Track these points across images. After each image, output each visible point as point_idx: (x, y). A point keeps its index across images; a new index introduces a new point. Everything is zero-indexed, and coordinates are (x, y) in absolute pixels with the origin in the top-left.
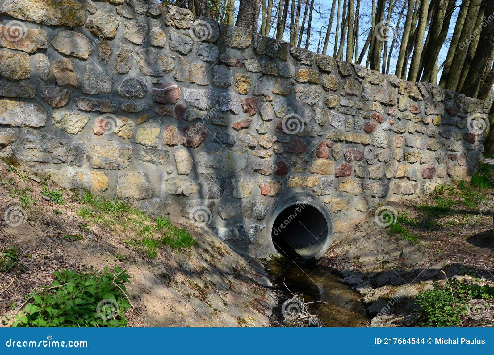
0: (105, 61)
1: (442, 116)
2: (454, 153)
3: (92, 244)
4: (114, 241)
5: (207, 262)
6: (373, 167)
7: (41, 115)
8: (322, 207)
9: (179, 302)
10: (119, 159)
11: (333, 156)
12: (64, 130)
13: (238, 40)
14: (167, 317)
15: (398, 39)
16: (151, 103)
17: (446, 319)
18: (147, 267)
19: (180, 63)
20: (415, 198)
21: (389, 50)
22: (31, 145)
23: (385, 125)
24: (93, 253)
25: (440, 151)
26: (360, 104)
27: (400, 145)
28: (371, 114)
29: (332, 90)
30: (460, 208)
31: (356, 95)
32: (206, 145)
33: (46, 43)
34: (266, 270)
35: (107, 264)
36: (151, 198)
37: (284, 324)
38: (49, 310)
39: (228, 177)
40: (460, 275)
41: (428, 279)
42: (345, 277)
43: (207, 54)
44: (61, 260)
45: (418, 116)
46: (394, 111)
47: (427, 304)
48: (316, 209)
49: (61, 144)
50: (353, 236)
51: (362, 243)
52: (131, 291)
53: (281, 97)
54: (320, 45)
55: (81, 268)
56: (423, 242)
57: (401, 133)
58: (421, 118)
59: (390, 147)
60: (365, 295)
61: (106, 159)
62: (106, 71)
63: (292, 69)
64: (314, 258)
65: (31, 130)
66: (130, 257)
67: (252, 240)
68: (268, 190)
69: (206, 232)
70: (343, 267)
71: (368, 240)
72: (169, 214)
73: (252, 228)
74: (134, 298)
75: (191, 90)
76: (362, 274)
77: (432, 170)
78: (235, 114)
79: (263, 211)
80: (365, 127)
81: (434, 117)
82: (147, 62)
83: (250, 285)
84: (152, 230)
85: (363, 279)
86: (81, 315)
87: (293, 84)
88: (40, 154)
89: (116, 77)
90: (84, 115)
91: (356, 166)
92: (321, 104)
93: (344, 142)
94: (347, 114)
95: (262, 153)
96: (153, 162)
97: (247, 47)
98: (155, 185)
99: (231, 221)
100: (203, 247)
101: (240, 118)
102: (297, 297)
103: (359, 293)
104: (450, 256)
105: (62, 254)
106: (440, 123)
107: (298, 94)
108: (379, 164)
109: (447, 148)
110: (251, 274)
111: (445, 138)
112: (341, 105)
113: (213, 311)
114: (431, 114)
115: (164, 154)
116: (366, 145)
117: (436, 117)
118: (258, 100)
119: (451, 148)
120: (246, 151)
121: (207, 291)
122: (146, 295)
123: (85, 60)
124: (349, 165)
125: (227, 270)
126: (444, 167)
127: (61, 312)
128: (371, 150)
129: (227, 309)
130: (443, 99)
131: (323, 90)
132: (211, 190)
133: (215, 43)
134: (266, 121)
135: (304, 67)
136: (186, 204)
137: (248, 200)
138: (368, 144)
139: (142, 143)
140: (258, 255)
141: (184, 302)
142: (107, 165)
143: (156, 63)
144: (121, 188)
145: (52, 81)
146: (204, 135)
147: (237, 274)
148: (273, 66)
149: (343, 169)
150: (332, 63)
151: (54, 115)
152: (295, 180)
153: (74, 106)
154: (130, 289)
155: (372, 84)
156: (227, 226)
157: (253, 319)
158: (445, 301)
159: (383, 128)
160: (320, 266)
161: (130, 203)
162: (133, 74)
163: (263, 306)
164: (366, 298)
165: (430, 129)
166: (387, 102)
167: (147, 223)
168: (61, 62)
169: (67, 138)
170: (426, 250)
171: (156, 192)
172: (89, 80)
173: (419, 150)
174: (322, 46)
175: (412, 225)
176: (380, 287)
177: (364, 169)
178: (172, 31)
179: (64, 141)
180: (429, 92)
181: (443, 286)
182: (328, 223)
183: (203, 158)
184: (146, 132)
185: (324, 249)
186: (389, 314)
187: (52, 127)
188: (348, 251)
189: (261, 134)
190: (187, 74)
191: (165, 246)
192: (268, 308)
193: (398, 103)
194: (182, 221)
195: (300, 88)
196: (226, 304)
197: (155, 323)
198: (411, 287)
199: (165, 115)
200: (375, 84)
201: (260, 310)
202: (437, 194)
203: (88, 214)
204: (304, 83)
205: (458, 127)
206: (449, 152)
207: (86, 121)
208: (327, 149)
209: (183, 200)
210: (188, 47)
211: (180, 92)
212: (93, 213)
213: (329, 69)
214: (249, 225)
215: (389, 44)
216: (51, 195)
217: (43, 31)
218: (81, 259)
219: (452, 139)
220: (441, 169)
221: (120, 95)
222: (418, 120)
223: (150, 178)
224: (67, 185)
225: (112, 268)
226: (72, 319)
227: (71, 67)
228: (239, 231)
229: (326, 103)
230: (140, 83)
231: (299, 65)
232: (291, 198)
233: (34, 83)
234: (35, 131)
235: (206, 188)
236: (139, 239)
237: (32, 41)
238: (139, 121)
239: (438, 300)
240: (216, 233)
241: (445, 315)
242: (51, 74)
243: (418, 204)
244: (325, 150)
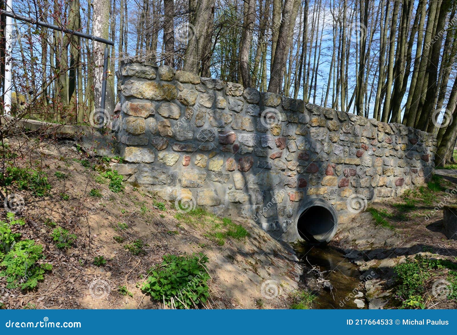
0: (189, 120)
1: (406, 144)
2: (416, 168)
3: (184, 237)
4: (197, 234)
5: (256, 246)
6: (363, 180)
7: (151, 155)
8: (330, 208)
9: (240, 274)
10: (199, 181)
11: (336, 174)
12: (165, 164)
13: (272, 101)
14: (233, 284)
15: (374, 91)
16: (217, 144)
17: (414, 283)
18: (219, 251)
19: (236, 118)
20: (392, 199)
21: (368, 98)
22: (146, 174)
23: (370, 152)
24: (185, 243)
25: (406, 168)
26: (353, 139)
27: (380, 165)
28: (361, 145)
29: (334, 130)
30: (421, 205)
31: (350, 133)
32: (253, 169)
33: (154, 111)
34: (294, 250)
35: (194, 250)
36: (219, 205)
37: (307, 287)
38: (162, 280)
39: (268, 190)
40: (423, 251)
41: (402, 255)
42: (347, 253)
43: (252, 111)
44: (166, 248)
45: (391, 145)
46: (375, 142)
47: (402, 273)
48: (326, 209)
49: (163, 172)
50: (351, 226)
51: (357, 230)
52: (209, 267)
53: (301, 137)
54: (323, 97)
55: (179, 253)
56: (398, 230)
57: (381, 157)
58: (393, 146)
59: (373, 166)
60: (360, 265)
61: (191, 181)
62: (190, 125)
63: (308, 118)
64: (325, 241)
65: (146, 164)
66: (208, 245)
67: (285, 230)
68: (294, 198)
69: (255, 226)
70: (345, 247)
71: (361, 229)
72: (230, 215)
73: (284, 222)
74: (212, 271)
75: (243, 135)
76: (358, 251)
77: (402, 180)
78: (271, 149)
79: (291, 212)
80: (357, 154)
81: (402, 145)
82: (215, 118)
83: (285, 261)
84: (221, 227)
85: (358, 255)
86: (181, 284)
87: (308, 128)
88: (151, 179)
89: (195, 129)
90: (176, 154)
91: (351, 179)
92: (327, 140)
93: (343, 164)
94: (345, 146)
95: (290, 173)
96: (219, 182)
97: (278, 106)
98: (221, 197)
99: (271, 218)
100: (253, 237)
101: (275, 151)
102: (315, 268)
103: (356, 264)
104: (415, 238)
105: (166, 243)
106: (406, 149)
107: (312, 134)
108: (367, 178)
109: (411, 166)
110: (285, 253)
111: (410, 159)
112: (341, 140)
113: (262, 279)
114: (400, 144)
115: (226, 176)
116: (357, 165)
117: (403, 145)
118: (286, 139)
119: (414, 165)
120: (279, 173)
121: (257, 266)
122: (219, 270)
123: (177, 119)
124: (347, 179)
125: (269, 252)
126: (410, 178)
127: (169, 282)
128: (361, 169)
129: (271, 278)
130: (407, 133)
131: (328, 130)
132: (257, 199)
133: (257, 104)
134: (292, 152)
135: (315, 116)
136: (241, 208)
137: (281, 205)
138: (359, 165)
139: (213, 170)
140: (289, 240)
141: (243, 274)
142: (191, 185)
143: (220, 119)
144: (200, 200)
145: (158, 134)
146: (252, 163)
147: (275, 254)
148: (295, 117)
149: (343, 182)
150: (334, 113)
151: (159, 155)
152: (311, 190)
153: (171, 149)
154: (209, 266)
155: (360, 125)
156: (268, 221)
157: (288, 284)
158: (414, 271)
159: (369, 154)
160: (329, 246)
161: (206, 209)
162: (206, 126)
163: (293, 275)
164: (361, 268)
165: (399, 153)
166: (371, 137)
167: (217, 222)
168: (163, 122)
169: (167, 168)
170: (400, 235)
171: (222, 201)
172: (179, 132)
173: (392, 168)
174: (324, 97)
175: (390, 218)
176: (370, 260)
177: (357, 181)
178: (230, 98)
179: (165, 171)
180: (397, 129)
181: (412, 259)
182: (334, 218)
183: (251, 178)
184: (215, 163)
185: (331, 236)
186: (377, 279)
187: (158, 163)
188: (348, 237)
189: (288, 161)
190: (240, 124)
191: (229, 237)
192: (297, 276)
193: (378, 137)
194: (239, 219)
195: (313, 130)
196: (269, 274)
197: (225, 288)
198: (391, 260)
199: (227, 152)
200: (362, 126)
201: (291, 278)
202: (405, 196)
203: (181, 217)
204: (316, 127)
205: (417, 151)
206: (413, 168)
207: (178, 157)
208: (332, 169)
209: (239, 206)
210: (240, 108)
211: (236, 137)
212: (184, 216)
213: (332, 117)
214: (282, 221)
215: (369, 95)
216: (159, 205)
217: (153, 103)
218: (178, 247)
219: (414, 159)
220: (407, 179)
221: (198, 140)
222: (391, 148)
223: (218, 192)
224: (167, 198)
225: (197, 252)
226: (176, 286)
227: (168, 124)
228: (276, 225)
229: (331, 139)
230: (210, 132)
231: (312, 115)
232: (309, 202)
233: (147, 136)
234: (148, 165)
235: (253, 198)
236: (213, 233)
237: (147, 111)
238: (210, 156)
239: (409, 270)
240: (261, 227)
241: (414, 280)
242: (157, 130)
243: (394, 203)
244: (331, 170)
